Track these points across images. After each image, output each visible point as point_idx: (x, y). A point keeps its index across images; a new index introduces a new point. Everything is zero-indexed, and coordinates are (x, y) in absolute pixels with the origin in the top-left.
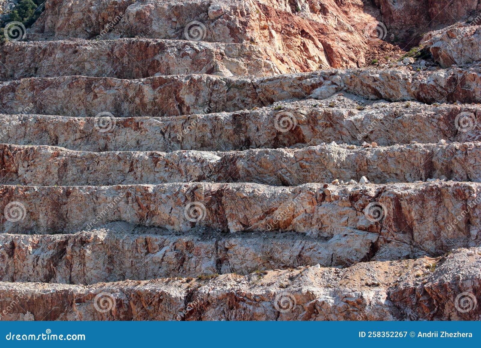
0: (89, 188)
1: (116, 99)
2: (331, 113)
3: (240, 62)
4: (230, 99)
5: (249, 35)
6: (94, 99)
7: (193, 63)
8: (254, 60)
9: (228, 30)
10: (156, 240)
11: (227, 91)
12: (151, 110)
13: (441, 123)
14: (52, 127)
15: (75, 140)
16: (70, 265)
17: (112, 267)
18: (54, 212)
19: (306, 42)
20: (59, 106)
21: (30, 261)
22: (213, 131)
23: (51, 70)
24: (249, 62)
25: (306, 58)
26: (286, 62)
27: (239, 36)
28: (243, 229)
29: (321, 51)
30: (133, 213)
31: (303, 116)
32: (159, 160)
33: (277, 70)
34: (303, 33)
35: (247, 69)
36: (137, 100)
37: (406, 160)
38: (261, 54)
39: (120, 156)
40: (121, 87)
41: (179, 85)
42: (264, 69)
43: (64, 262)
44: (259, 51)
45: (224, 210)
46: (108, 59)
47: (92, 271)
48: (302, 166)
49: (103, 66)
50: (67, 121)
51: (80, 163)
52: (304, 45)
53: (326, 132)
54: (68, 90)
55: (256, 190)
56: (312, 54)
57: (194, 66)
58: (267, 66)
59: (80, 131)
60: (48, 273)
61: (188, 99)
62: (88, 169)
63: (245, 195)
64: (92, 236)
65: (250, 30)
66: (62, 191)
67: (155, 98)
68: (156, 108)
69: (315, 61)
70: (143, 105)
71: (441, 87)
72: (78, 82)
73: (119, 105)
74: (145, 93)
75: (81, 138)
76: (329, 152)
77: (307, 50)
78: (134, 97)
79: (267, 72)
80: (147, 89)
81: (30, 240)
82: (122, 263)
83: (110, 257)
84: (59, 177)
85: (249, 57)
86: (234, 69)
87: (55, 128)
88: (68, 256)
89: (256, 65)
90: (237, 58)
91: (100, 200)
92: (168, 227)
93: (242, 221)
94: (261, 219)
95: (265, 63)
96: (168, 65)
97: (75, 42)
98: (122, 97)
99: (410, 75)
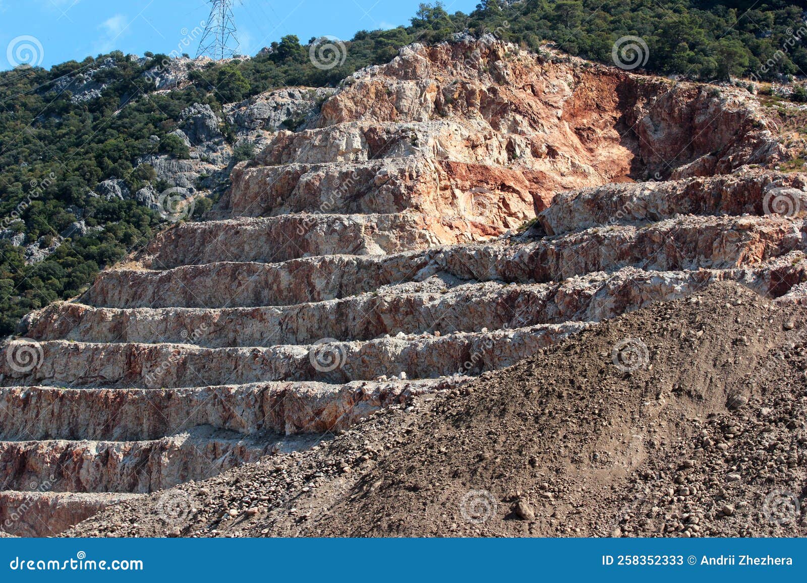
0: (186, 390)
1: (256, 286)
2: (413, 299)
3: (391, 235)
4: (359, 281)
5: (414, 201)
6: (238, 287)
7: (340, 240)
8: (407, 231)
9: (392, 198)
10: (222, 445)
11: (357, 272)
12: (286, 296)
13: (499, 307)
14: (189, 321)
15: (210, 334)
16: (150, 472)
17: (186, 474)
18: (156, 416)
19: (506, 197)
20: (208, 296)
21: (118, 470)
22: (320, 320)
23: (214, 255)
24: (402, 234)
25: (506, 215)
26: (457, 228)
27: (403, 203)
28: (296, 431)
29: (530, 204)
30: (217, 416)
31: (386, 304)
32: (257, 357)
33: (435, 240)
34: (504, 187)
35: (398, 242)
36: (275, 287)
37: (445, 352)
38: (417, 224)
39: (230, 352)
40: (262, 273)
41: (311, 267)
42: (418, 240)
43: (146, 470)
44: (415, 222)
45: (283, 412)
46: (267, 240)
47: (167, 478)
48: (363, 362)
49: (261, 247)
50: (202, 313)
51: (198, 361)
52: (504, 201)
53: (406, 320)
54: (216, 278)
55: (310, 390)
56: (513, 209)
57: (342, 244)
58: (422, 236)
59: (214, 323)
60: (132, 481)
61: (319, 283)
62: (204, 366)
63: (299, 395)
64: (170, 443)
65: (417, 195)
66: (164, 394)
67: (291, 284)
68: (291, 294)
69: (518, 218)
70: (280, 291)
71: (525, 264)
72: (224, 268)
73: (260, 293)
74: (281, 279)
75: (215, 331)
76: (385, 345)
77: (506, 205)
78: (273, 284)
79: (421, 243)
80: (284, 275)
81: (122, 447)
82: (194, 469)
83: (185, 463)
84: (177, 377)
85: (402, 228)
86: (384, 244)
87: (192, 322)
88: (149, 463)
89: (410, 237)
90: (388, 231)
91: (193, 403)
92: (241, 430)
93: (296, 423)
94: (312, 420)
95: (420, 234)
96: (317, 244)
97: (238, 222)
98: (263, 283)
99: (502, 250)
